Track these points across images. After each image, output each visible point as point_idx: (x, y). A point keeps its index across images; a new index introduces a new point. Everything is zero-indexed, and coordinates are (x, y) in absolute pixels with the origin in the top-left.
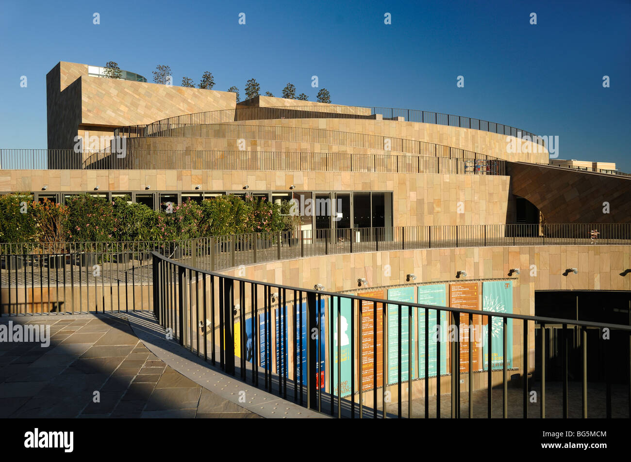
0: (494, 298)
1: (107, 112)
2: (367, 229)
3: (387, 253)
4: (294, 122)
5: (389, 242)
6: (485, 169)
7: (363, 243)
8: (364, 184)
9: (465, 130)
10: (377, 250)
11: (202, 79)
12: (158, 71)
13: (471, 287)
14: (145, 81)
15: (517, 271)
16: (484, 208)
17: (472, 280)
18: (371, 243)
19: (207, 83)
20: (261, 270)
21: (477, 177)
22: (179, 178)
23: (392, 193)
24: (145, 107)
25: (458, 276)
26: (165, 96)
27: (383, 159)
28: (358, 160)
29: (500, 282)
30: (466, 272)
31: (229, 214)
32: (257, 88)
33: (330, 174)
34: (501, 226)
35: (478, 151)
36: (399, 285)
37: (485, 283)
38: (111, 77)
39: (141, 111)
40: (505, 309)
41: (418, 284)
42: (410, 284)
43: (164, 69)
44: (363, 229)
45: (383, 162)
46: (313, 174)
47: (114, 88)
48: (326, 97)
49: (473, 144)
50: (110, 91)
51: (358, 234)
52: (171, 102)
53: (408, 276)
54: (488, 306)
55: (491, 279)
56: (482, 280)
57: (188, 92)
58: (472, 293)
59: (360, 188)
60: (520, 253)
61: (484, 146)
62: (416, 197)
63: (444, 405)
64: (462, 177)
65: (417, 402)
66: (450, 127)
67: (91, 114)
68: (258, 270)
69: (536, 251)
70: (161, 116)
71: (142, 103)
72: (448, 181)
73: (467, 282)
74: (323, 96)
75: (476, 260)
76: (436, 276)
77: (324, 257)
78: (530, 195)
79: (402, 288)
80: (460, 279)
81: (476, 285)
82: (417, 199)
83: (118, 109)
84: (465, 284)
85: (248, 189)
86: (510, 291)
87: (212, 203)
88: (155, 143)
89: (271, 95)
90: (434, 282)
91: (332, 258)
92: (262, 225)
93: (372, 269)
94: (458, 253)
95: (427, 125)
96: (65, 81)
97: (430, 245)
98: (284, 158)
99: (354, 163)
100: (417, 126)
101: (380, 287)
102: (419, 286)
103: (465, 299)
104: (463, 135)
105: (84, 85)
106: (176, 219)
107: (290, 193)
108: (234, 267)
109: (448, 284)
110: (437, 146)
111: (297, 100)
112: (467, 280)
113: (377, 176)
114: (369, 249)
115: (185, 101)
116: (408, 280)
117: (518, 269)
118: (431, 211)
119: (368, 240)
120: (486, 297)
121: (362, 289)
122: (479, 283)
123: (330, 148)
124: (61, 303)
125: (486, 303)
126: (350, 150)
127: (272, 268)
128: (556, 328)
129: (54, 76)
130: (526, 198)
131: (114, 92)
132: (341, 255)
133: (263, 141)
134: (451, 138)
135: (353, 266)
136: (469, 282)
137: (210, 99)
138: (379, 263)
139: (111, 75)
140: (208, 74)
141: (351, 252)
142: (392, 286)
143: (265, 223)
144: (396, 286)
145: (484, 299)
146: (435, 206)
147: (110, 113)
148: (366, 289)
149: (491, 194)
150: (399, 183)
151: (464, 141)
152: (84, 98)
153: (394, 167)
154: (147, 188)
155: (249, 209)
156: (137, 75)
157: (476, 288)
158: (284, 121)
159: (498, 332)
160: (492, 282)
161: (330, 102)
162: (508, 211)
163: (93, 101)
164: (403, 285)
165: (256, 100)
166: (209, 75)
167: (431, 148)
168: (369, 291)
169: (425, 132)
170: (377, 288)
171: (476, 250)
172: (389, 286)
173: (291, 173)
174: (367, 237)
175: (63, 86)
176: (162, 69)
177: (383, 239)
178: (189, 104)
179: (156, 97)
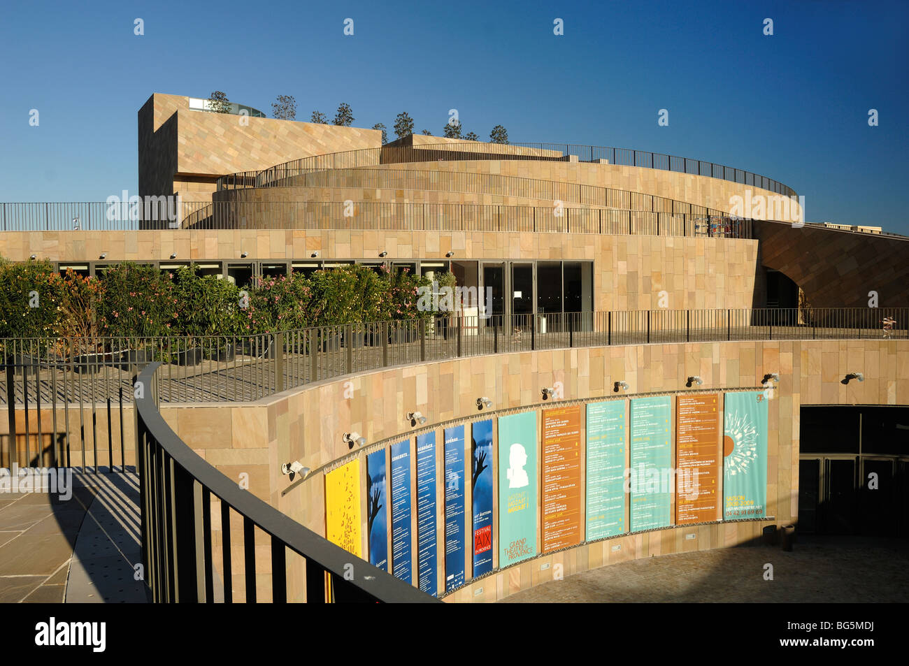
0: (742, 416)
1: (211, 158)
2: (557, 315)
3: (586, 351)
4: (455, 165)
5: (589, 333)
6: (723, 230)
7: (550, 334)
8: (553, 250)
9: (692, 176)
10: (571, 346)
11: (338, 113)
12: (278, 103)
13: (708, 400)
14: (264, 116)
15: (774, 377)
16: (723, 286)
17: (709, 390)
18: (563, 334)
19: (343, 118)
20: (394, 378)
21: (712, 241)
22: (289, 241)
23: (592, 263)
24: (261, 150)
25: (689, 384)
26: (287, 136)
27: (580, 216)
28: (544, 217)
29: (750, 392)
30: (701, 378)
31: (352, 292)
32: (409, 124)
33: (502, 235)
34: (745, 311)
35: (711, 206)
36: (604, 398)
37: (728, 393)
38: (218, 111)
39: (255, 155)
40: (757, 432)
41: (631, 395)
42: (620, 396)
43: (287, 100)
44: (551, 315)
45: (580, 220)
46: (479, 235)
47: (220, 125)
48: (503, 136)
49: (704, 197)
50: (215, 130)
51: (544, 321)
52: (294, 143)
53: (617, 385)
54: (733, 427)
55: (738, 389)
56: (724, 389)
57: (317, 129)
58: (710, 409)
59: (546, 256)
60: (779, 350)
61: (717, 200)
62: (627, 268)
63: (667, 573)
64: (691, 240)
65: (628, 567)
66: (671, 173)
67: (189, 161)
68: (389, 378)
69: (803, 347)
70: (279, 161)
71: (257, 145)
72: (672, 246)
73: (702, 393)
74: (498, 136)
75: (716, 361)
76: (658, 384)
77: (492, 357)
78: (787, 267)
79: (607, 402)
80: (692, 388)
81: (715, 396)
82: (628, 272)
83: (225, 154)
84: (700, 396)
85: (387, 257)
86: (765, 407)
87: (327, 276)
88: (267, 195)
89: (429, 134)
90: (654, 393)
91: (504, 357)
92: (403, 308)
93: (563, 374)
94: (690, 351)
95: (641, 169)
96: (160, 119)
97: (648, 338)
98: (441, 214)
99: (539, 223)
100: (627, 170)
101: (576, 401)
102: (632, 398)
103: (699, 417)
104: (690, 185)
105: (180, 121)
106: (270, 300)
107: (446, 263)
108: (349, 375)
109: (674, 395)
110: (655, 198)
111: (463, 141)
112: (702, 390)
113: (571, 238)
114: (560, 344)
115: (313, 141)
116: (616, 390)
117: (777, 374)
118: (648, 289)
119: (558, 329)
120: (730, 415)
121: (549, 404)
122: (720, 394)
123: (505, 200)
124: (63, 435)
125: (729, 424)
126: (532, 203)
127: (411, 375)
128: (829, 459)
129: (146, 113)
130: (781, 270)
131: (219, 130)
132: (517, 354)
133: (412, 192)
134: (674, 187)
135: (535, 370)
136: (705, 393)
137: (347, 139)
138: (574, 365)
139: (217, 109)
140: (345, 106)
141: (533, 349)
142: (593, 399)
143: (408, 306)
144: (598, 398)
145: (726, 418)
146: (653, 282)
147: (214, 158)
148: (554, 403)
149: (731, 266)
150: (602, 249)
151: (691, 192)
152: (181, 140)
153: (595, 227)
154: (243, 256)
155: (384, 285)
156: (253, 110)
157: (714, 401)
158: (442, 164)
159: (745, 465)
160: (738, 392)
161: (507, 143)
162: (755, 289)
163: (193, 143)
164: (609, 397)
165: (408, 141)
166: (346, 108)
167: (646, 202)
168: (559, 406)
169: (638, 179)
170: (571, 401)
171: (716, 346)
172: (588, 399)
173: (448, 234)
174: (557, 326)
175: (157, 125)
176: (284, 100)
177: (578, 329)
178: (318, 145)
179: (275, 137)
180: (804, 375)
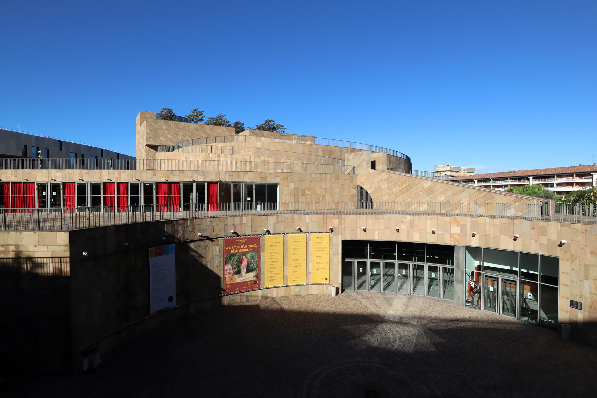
1: (160, 139)
8: (262, 178)
21: (334, 175)
23: (279, 184)
24: (182, 135)
26: (194, 130)
33: (241, 173)
39: (179, 137)
46: (231, 173)
50: (163, 127)
52: (197, 132)
57: (207, 127)
59: (259, 181)
60: (333, 218)
62: (294, 186)
67: (151, 139)
69: (343, 217)
71: (181, 133)
72: (315, 177)
75: (307, 222)
83: (167, 137)
93: (239, 225)
94: (296, 217)
98: (235, 164)
113: (270, 174)
115: (205, 132)
118: (304, 194)
135: (226, 224)
137: (220, 131)
138: (244, 222)
146: (306, 191)
147: (162, 139)
150: (283, 178)
171: (307, 216)
178: (207, 134)
179: (189, 130)
180: (343, 227)
